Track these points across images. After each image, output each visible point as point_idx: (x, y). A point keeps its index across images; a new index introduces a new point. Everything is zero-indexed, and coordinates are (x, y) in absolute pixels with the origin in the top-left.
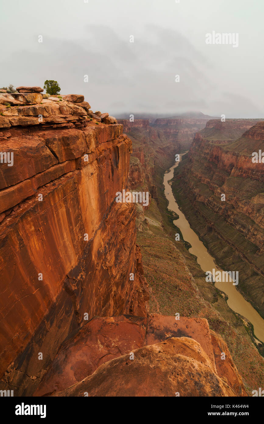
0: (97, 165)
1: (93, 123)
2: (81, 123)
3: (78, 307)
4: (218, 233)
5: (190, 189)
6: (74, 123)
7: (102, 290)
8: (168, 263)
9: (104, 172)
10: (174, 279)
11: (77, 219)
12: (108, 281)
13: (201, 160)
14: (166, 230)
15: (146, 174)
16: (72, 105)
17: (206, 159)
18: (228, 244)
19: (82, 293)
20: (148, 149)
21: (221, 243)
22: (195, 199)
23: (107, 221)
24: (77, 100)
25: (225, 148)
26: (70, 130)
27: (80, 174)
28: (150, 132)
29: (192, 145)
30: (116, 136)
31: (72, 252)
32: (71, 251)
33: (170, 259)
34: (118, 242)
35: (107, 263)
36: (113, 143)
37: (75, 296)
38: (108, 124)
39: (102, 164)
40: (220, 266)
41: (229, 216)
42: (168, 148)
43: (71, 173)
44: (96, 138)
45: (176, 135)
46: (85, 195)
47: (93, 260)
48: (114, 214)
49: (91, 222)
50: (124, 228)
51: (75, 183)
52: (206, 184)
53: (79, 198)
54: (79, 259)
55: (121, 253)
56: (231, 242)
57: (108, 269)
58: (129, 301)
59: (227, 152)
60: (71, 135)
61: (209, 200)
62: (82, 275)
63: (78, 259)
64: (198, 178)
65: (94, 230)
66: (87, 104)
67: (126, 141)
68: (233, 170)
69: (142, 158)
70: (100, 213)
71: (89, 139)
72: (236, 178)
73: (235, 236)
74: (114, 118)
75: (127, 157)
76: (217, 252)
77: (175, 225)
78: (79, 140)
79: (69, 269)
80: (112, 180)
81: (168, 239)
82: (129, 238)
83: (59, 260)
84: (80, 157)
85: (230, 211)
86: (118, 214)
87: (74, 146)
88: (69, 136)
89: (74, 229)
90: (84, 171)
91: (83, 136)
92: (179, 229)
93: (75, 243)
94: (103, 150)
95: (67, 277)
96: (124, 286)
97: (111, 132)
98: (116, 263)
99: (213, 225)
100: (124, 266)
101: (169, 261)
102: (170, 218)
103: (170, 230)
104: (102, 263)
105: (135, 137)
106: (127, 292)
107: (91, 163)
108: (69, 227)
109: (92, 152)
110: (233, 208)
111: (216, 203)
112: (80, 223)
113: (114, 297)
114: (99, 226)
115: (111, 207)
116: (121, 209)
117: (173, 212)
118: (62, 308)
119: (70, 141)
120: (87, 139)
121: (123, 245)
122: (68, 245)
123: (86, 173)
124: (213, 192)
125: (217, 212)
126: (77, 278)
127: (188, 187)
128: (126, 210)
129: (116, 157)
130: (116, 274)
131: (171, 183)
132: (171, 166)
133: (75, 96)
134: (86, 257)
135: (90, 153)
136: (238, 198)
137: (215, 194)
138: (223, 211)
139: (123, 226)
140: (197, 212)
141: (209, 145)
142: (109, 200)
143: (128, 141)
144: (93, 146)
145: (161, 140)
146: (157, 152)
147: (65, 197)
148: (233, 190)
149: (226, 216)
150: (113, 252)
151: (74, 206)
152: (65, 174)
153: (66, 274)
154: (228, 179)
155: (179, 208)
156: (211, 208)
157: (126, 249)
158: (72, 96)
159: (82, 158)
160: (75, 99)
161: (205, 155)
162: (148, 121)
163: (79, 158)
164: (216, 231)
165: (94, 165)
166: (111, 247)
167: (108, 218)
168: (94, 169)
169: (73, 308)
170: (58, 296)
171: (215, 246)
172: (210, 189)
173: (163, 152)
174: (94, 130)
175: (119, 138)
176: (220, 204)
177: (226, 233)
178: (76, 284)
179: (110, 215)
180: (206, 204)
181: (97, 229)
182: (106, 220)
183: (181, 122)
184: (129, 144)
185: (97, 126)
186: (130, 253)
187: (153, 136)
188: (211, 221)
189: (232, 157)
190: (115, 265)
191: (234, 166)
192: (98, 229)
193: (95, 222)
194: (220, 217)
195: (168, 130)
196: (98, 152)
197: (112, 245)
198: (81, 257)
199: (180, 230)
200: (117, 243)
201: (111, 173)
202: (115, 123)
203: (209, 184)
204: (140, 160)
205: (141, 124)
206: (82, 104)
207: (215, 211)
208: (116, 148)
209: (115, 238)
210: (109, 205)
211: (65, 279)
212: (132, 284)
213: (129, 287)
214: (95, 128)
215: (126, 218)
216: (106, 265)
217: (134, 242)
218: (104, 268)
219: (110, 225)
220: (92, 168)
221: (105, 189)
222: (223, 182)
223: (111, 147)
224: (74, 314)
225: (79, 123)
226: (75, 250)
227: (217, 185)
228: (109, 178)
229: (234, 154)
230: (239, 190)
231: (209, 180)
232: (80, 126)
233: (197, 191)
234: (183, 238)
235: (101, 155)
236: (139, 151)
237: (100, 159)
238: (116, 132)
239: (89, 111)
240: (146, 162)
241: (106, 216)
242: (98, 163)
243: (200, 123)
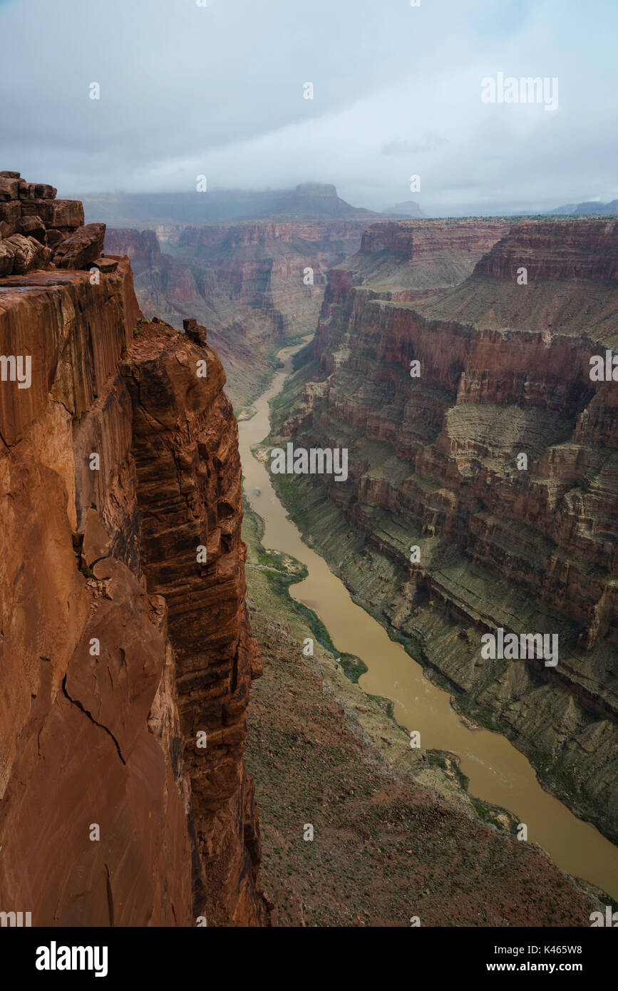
4: (448, 602)
13: (357, 362)
17: (374, 355)
25: (426, 315)
29: (322, 314)
45: (261, 280)
52: (384, 439)
61: (401, 495)
68: (462, 383)
72: (476, 408)
77: (296, 602)
85: (475, 520)
92: (313, 615)
99: (429, 578)
102: (275, 578)
117: (282, 556)
124: (413, 465)
131: (264, 455)
132: (259, 395)
136: (491, 473)
137: (420, 468)
138: (454, 526)
141: (376, 309)
149: (465, 538)
155: (303, 539)
156: (412, 520)
161: (366, 342)
164: (442, 598)
171: (445, 651)
172: (401, 454)
180: (396, 511)
188: (419, 567)
189: (453, 342)
191: (462, 369)
199: (316, 617)
203: (394, 441)
227: (421, 439)
231: (393, 427)
243: (344, 235)
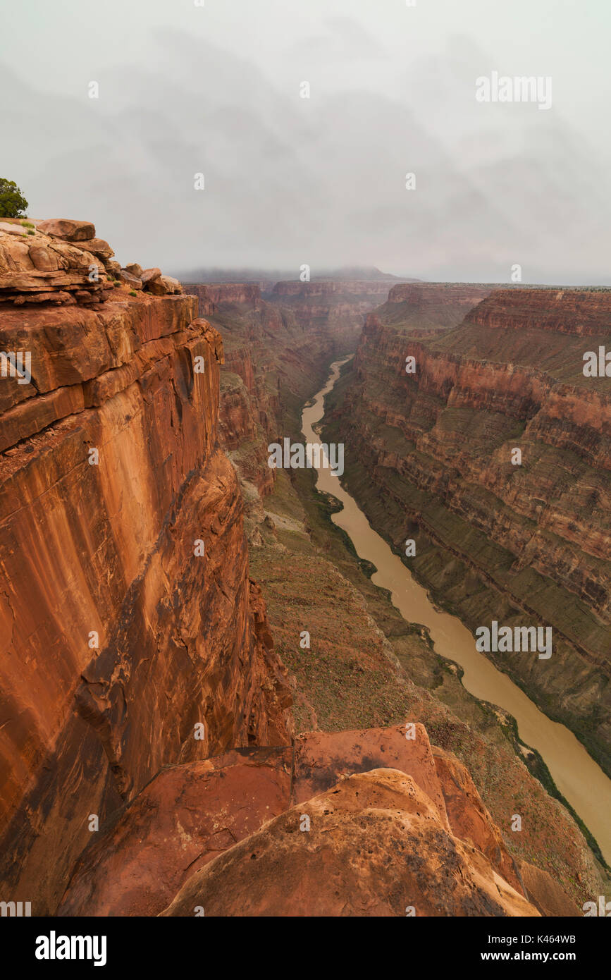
0: (139, 397)
1: (121, 292)
2: (92, 292)
3: (119, 752)
4: (431, 533)
5: (363, 441)
6: (73, 292)
7: (177, 698)
8: (328, 614)
9: (157, 412)
10: (345, 647)
11: (98, 531)
12: (189, 676)
13: (382, 375)
14: (316, 539)
15: (261, 412)
16: (63, 246)
17: (394, 371)
18: (454, 556)
19: (127, 715)
20: (260, 353)
21: (438, 555)
22: (376, 462)
23: (173, 531)
24: (76, 235)
25: (431, 347)
26: (63, 310)
27: (96, 421)
28: (263, 313)
29: (361, 340)
30: (181, 322)
31: (92, 615)
32: (88, 612)
33: (332, 603)
34: (205, 578)
35: (184, 631)
36: (176, 340)
37: (109, 726)
38: (160, 295)
39: (153, 393)
40: (442, 606)
41: (451, 494)
42: (308, 349)
43: (73, 419)
44: (132, 329)
45: (323, 318)
46: (115, 471)
47: (147, 628)
48: (190, 511)
49: (136, 537)
50: (218, 543)
51: (85, 442)
52: (397, 426)
53: (98, 479)
54: (112, 631)
55: (215, 603)
56: (460, 552)
57: (187, 647)
58: (245, 716)
59: (436, 355)
60: (66, 324)
61: (406, 463)
62: (121, 669)
63: (108, 631)
64: (379, 414)
65: (143, 555)
66: (104, 244)
67: (207, 337)
68: (451, 394)
69: (247, 373)
70: (156, 513)
71: (116, 333)
72: (458, 411)
73: (467, 536)
74: (176, 282)
75: (213, 372)
76: (433, 575)
77: (335, 526)
78: (90, 335)
79: (86, 659)
80: (180, 430)
81: (322, 559)
82: (231, 567)
83: (58, 641)
84: (96, 378)
85: (453, 483)
86: (199, 511)
87: (78, 350)
88: (61, 325)
89: (93, 558)
90: (106, 412)
91: (99, 325)
92: (345, 532)
93: (98, 592)
94: (151, 359)
95: (82, 682)
96: (231, 680)
97: (170, 315)
98: (206, 629)
99: (420, 517)
100: (224, 635)
101: (329, 609)
102: (323, 509)
103: (325, 536)
104: (172, 634)
105: (230, 326)
106: (237, 695)
107: (124, 392)
108: (79, 554)
109: (124, 364)
110: (459, 475)
111: (421, 469)
112: (107, 540)
113: (207, 712)
114: (156, 543)
115: (181, 496)
116: (208, 497)
117: (329, 495)
118: (76, 762)
119: (65, 339)
120: (110, 331)
121: (219, 582)
122: (79, 602)
123: (112, 415)
124: (414, 444)
125: (425, 488)
126: (109, 679)
127: (359, 435)
128: (219, 500)
129: (185, 375)
130: (209, 656)
131: (319, 430)
132: (318, 391)
133: (70, 223)
134: (129, 624)
135: (119, 366)
136: (466, 454)
137: (419, 447)
138: (438, 485)
139: (214, 538)
140: (382, 490)
141: (397, 341)
142: (175, 479)
143: (212, 336)
144: (126, 349)
145: (290, 332)
146: (282, 358)
147: (61, 480)
148: (454, 437)
149: (445, 494)
150: (196, 604)
151: (88, 500)
152: (59, 421)
153: (80, 674)
154: (444, 414)
155: (342, 485)
156: (412, 479)
157: (227, 591)
158: (62, 223)
159: (98, 380)
160: (70, 232)
161: (389, 362)
162: (257, 287)
163: (91, 379)
164: (427, 530)
165: (131, 396)
166: (189, 592)
167: (177, 522)
168: (133, 407)
169: (104, 756)
170: (61, 734)
171: (426, 562)
172: (407, 437)
173: (296, 358)
174: (126, 309)
175: (192, 329)
176: (430, 470)
177: (448, 532)
178: (107, 695)
179: (181, 514)
180: (400, 472)
181: (151, 551)
182: (172, 528)
183: (334, 289)
184: (215, 342)
185: (134, 300)
186: (237, 599)
187: (271, 323)
188: (414, 509)
189: (447, 366)
190: (204, 634)
191: (452, 385)
192: (154, 552)
193: (145, 535)
194: (433, 497)
195: (305, 308)
196: (140, 365)
197: (191, 586)
198: (117, 625)
199: (347, 535)
200: (203, 581)
201: (175, 415)
202: (177, 292)
203: (404, 427)
204: (244, 379)
205: (240, 294)
206: (90, 246)
207: (421, 485)
208: (184, 353)
209: (196, 569)
210: (177, 490)
211: (78, 687)
212: (249, 675)
213: (242, 681)
214: (130, 306)
215: (220, 520)
216: (180, 637)
217: (243, 574)
218: (178, 646)
219: (182, 540)
220: (128, 403)
221: (164, 453)
222: (433, 420)
223: (171, 350)
224: (108, 771)
225: (86, 293)
226: (98, 610)
227: (422, 428)
228: (172, 425)
229: (451, 359)
230: (467, 435)
232: (88, 301)
233: (378, 443)
234: (355, 552)
235: (149, 372)
236: (240, 359)
237: (145, 380)
238: (182, 314)
239: (110, 263)
240: (258, 383)
241: (170, 517)
242: (142, 391)
243: (376, 291)
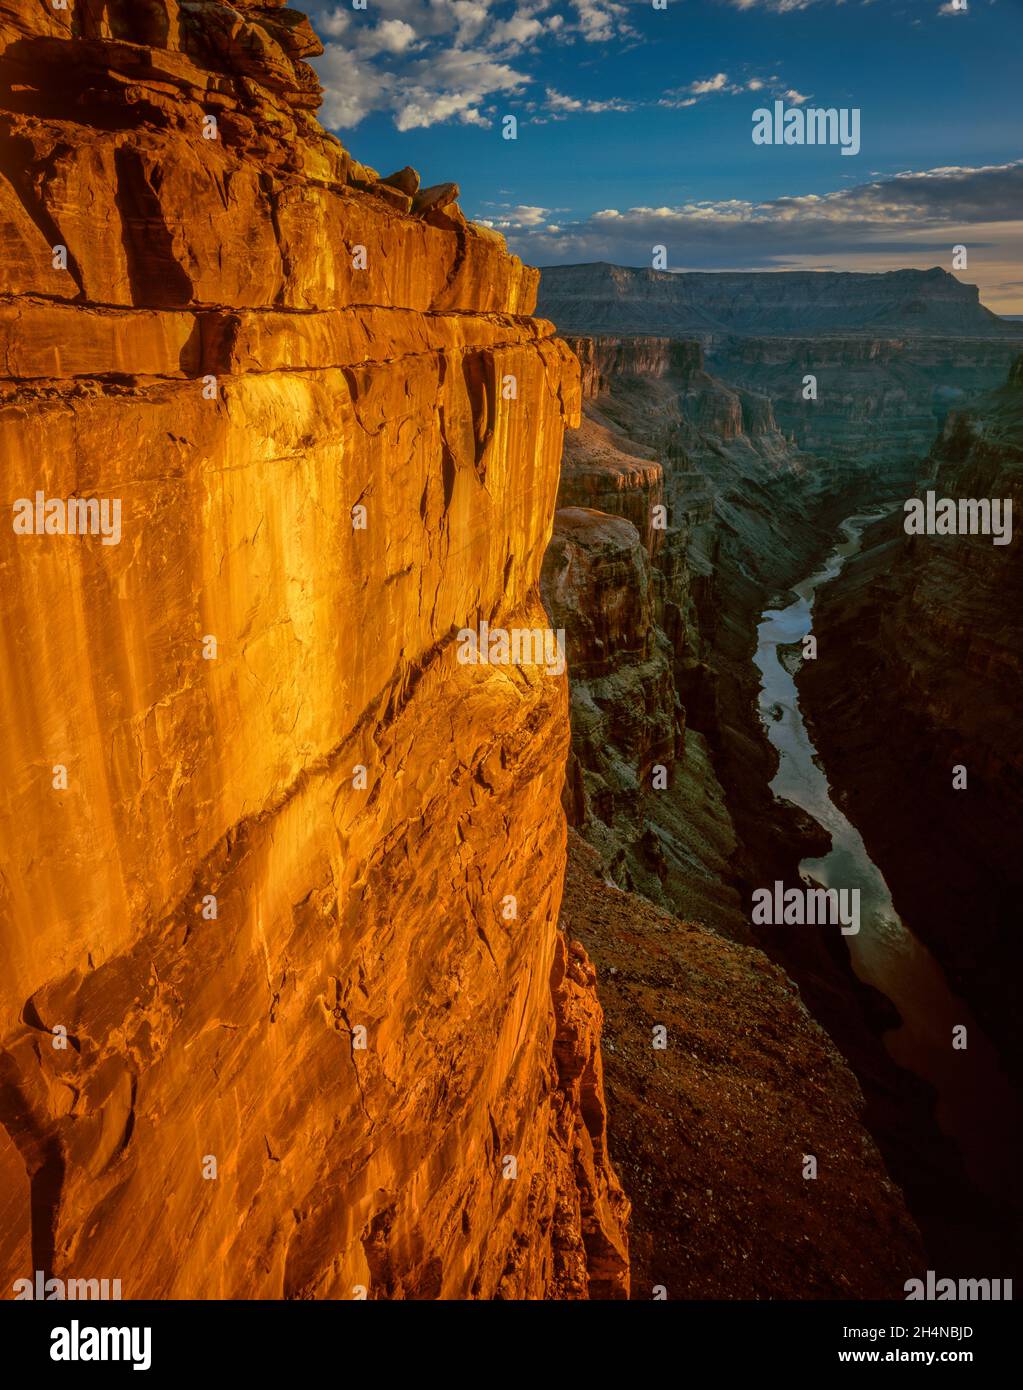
23: (380, 742)
34: (443, 883)
48: (434, 714)
49: (274, 715)
50: (489, 808)
51: (171, 437)
65: (288, 767)
86: (457, 721)
109: (314, 309)
116: (481, 697)
128: (509, 710)
139: (483, 794)
150: (405, 935)
157: (490, 933)
166: (392, 899)
167: (395, 725)
179: (409, 711)
181: (309, 764)
182: (381, 736)
192: (320, 770)
193: (306, 719)
200: (434, 887)
201: (435, 487)
215: (505, 755)
228: (423, 506)
